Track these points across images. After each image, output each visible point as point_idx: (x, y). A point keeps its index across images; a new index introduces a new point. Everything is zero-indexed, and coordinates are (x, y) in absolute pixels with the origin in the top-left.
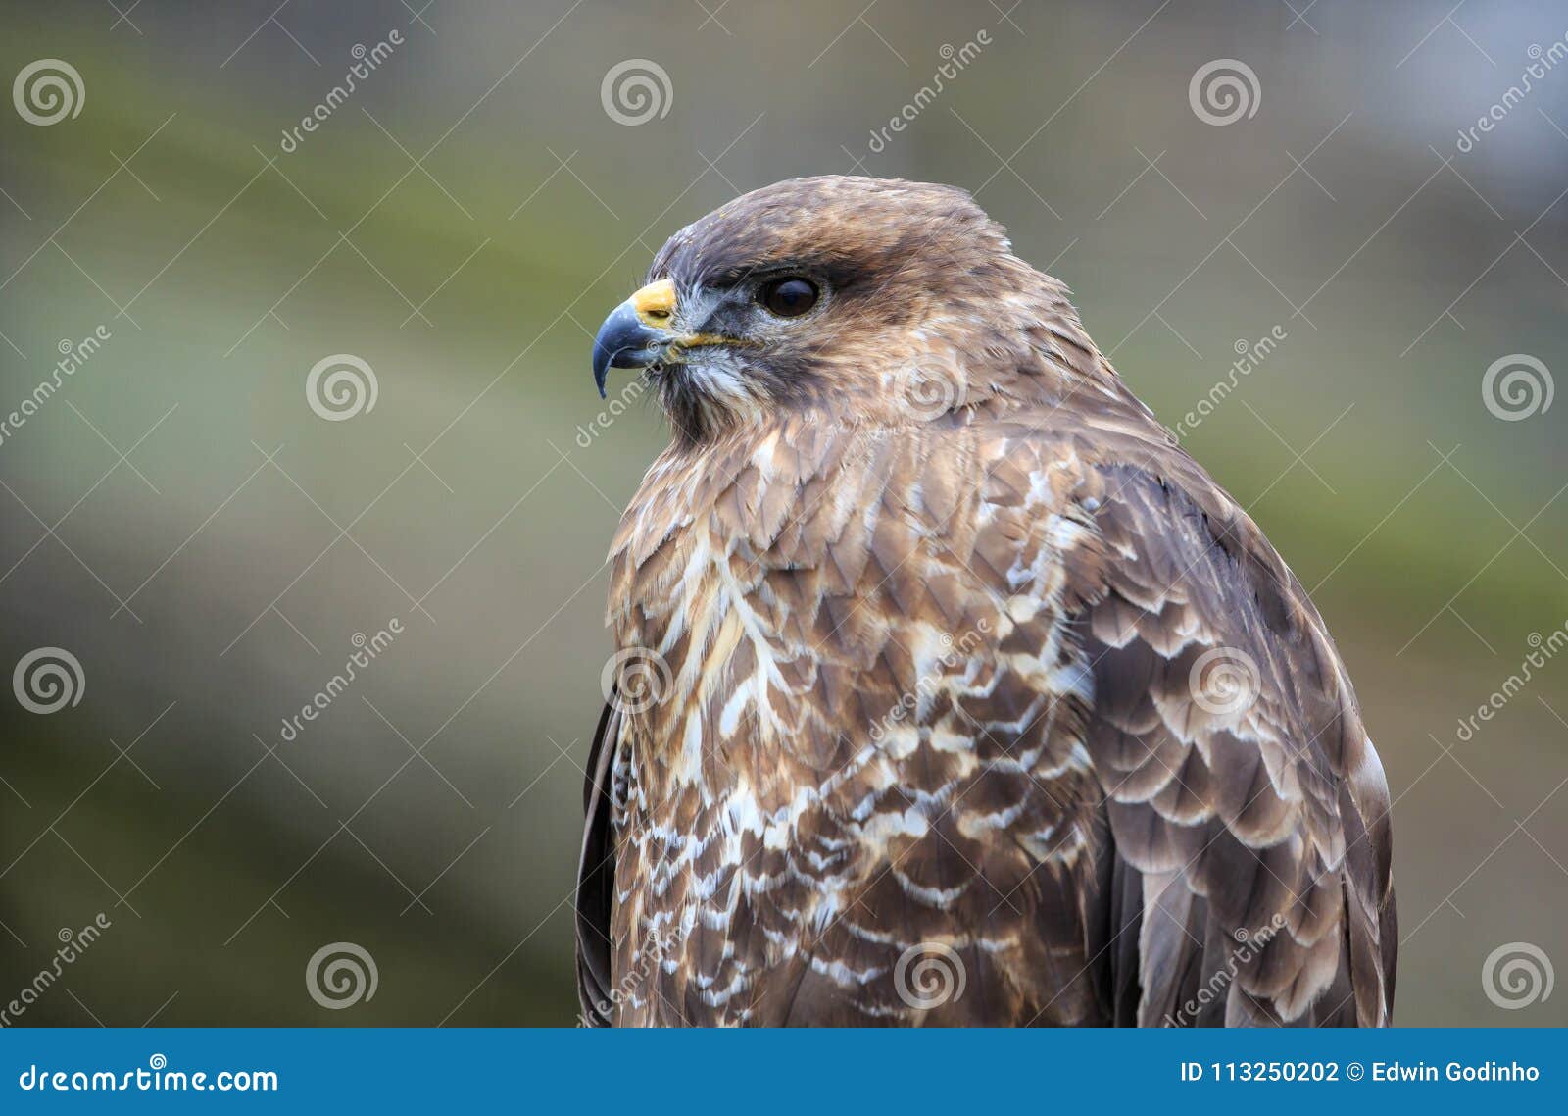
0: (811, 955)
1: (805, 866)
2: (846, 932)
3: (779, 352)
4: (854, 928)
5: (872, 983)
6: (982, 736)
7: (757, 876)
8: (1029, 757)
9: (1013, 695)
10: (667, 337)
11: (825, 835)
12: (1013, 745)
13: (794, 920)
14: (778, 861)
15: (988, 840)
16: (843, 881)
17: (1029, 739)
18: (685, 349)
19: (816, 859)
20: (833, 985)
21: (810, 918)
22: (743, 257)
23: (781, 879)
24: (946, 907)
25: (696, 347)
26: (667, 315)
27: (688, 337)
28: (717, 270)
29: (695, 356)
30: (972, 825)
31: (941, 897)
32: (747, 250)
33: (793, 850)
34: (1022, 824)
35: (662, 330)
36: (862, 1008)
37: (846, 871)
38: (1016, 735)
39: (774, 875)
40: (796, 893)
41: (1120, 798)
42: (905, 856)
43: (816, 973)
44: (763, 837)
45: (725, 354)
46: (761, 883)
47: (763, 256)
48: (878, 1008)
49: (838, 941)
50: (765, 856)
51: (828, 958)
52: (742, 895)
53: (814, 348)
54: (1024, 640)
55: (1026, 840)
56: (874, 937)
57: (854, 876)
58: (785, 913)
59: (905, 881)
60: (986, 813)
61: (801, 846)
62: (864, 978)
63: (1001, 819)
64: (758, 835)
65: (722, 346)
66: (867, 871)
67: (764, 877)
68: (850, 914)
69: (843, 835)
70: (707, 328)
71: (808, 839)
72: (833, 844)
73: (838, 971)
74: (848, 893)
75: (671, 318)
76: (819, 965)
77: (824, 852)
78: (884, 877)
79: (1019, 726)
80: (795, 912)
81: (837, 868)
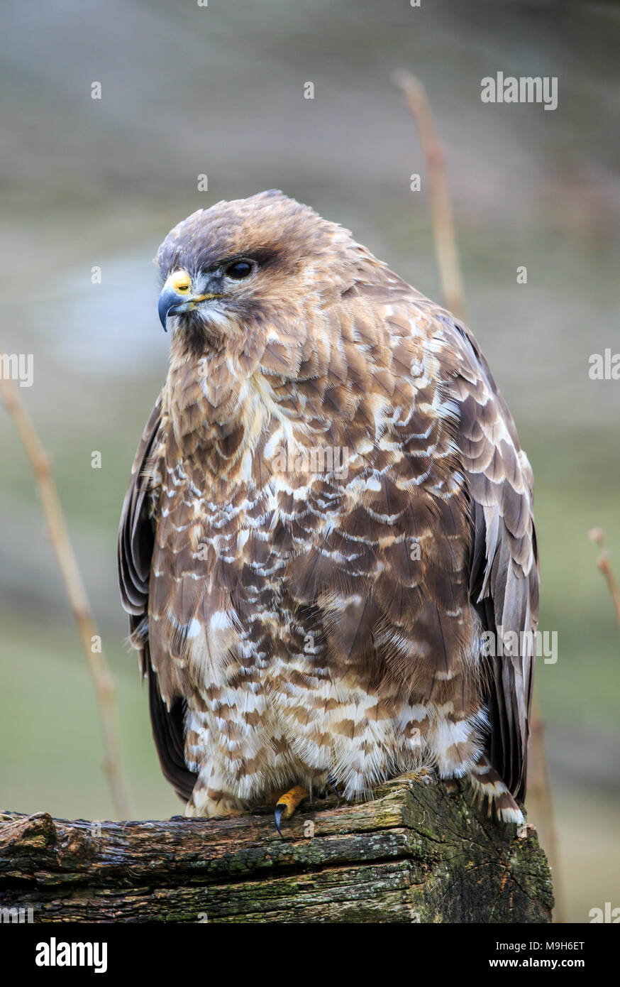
0: (322, 548)
1: (316, 506)
2: (341, 537)
3: (241, 297)
4: (345, 534)
5: (355, 561)
6: (407, 441)
7: (290, 512)
8: (431, 449)
9: (420, 421)
10: (190, 299)
11: (327, 492)
12: (422, 444)
13: (311, 532)
14: (302, 505)
15: (411, 490)
16: (338, 514)
17: (430, 440)
18: (196, 302)
19: (321, 503)
20: (333, 563)
21: (319, 532)
22: (218, 256)
23: (303, 514)
24: (391, 524)
25: (202, 301)
26: (187, 287)
27: (198, 297)
28: (208, 264)
29: (203, 305)
30: (403, 484)
31: (391, 519)
32: (219, 252)
33: (310, 500)
34: (428, 481)
35: (187, 296)
36: (348, 573)
37: (339, 509)
38: (424, 439)
39: (300, 512)
40: (311, 520)
41: (471, 471)
42: (371, 500)
43: (324, 557)
44: (292, 494)
45: (215, 302)
46: (293, 516)
47: (227, 253)
48: (356, 572)
49: (335, 540)
50: (294, 504)
51: (330, 549)
52: (280, 522)
53: (256, 293)
54: (424, 396)
55: (431, 489)
56: (356, 539)
57: (344, 511)
58: (306, 529)
59: (371, 511)
60: (409, 478)
61: (313, 498)
62: (350, 559)
63: (418, 480)
64: (289, 493)
65: (214, 299)
66: (351, 508)
67: (293, 513)
68: (342, 528)
69: (336, 491)
70: (205, 292)
71: (318, 494)
72: (331, 496)
73: (336, 556)
74: (342, 519)
75: (189, 289)
76: (325, 553)
77: (327, 500)
78: (360, 510)
79: (426, 436)
80: (311, 529)
81: (333, 508)
